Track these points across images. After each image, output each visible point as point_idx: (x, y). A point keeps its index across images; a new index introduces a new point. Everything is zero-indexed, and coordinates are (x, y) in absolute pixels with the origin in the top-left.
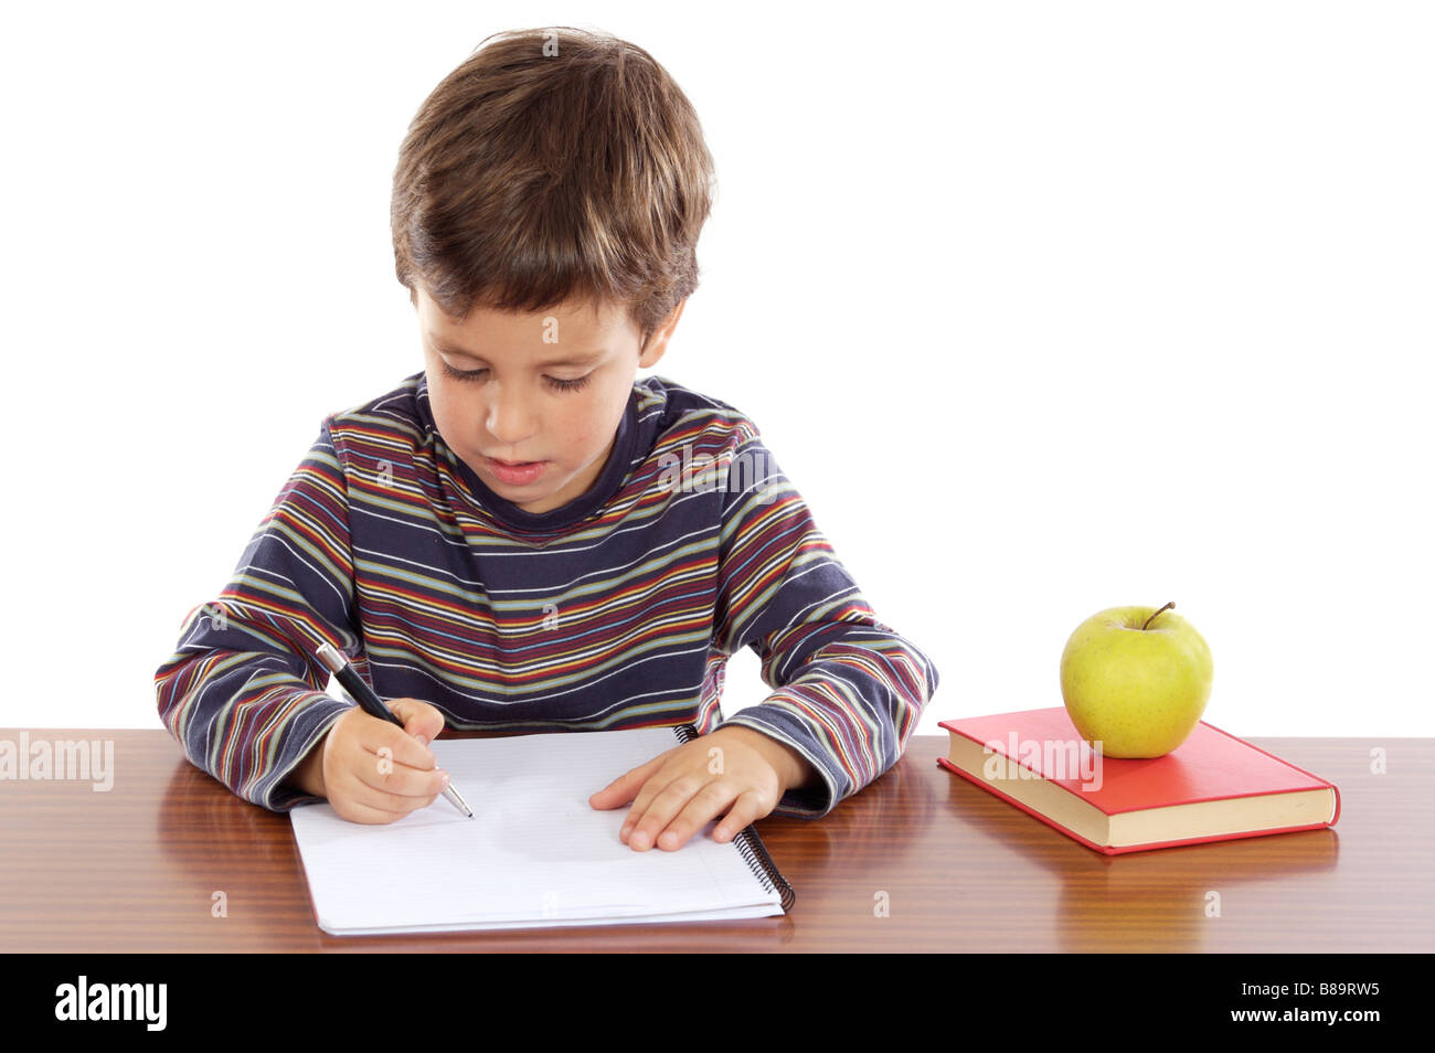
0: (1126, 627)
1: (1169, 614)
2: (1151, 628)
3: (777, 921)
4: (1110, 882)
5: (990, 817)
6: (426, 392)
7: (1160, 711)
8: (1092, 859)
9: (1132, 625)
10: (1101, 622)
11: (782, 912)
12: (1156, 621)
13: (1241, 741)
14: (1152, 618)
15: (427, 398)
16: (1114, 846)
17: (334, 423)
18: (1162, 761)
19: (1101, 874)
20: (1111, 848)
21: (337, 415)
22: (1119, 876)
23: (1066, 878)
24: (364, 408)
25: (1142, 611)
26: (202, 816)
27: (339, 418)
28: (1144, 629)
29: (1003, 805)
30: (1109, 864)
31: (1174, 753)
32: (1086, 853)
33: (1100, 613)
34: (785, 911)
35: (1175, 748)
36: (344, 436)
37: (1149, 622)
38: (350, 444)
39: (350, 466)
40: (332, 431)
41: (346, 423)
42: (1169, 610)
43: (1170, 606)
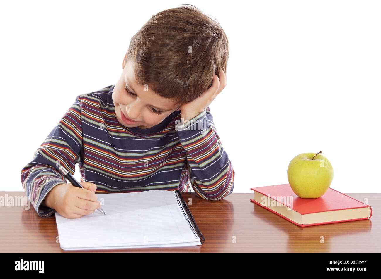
0: (307, 159)
1: (320, 155)
2: (315, 159)
3: (199, 247)
4: (302, 235)
5: (265, 216)
6: (112, 93)
7: (317, 184)
8: (298, 228)
9: (309, 158)
10: (299, 157)
11: (200, 244)
12: (316, 157)
13: (343, 194)
14: (315, 156)
15: (112, 95)
16: (304, 224)
17: (80, 98)
18: (318, 198)
19: (300, 232)
20: (303, 225)
21: (81, 95)
22: (305, 233)
23: (289, 233)
24: (89, 94)
25: (312, 154)
26: (29, 216)
27: (81, 96)
28: (313, 159)
29: (270, 213)
30: (302, 230)
31: (322, 197)
32: (295, 226)
33: (300, 155)
34: (202, 244)
35: (322, 196)
36: (82, 101)
37: (314, 157)
38: (83, 103)
39: (83, 109)
40: (79, 100)
41: (83, 98)
42: (320, 154)
43: (320, 152)
